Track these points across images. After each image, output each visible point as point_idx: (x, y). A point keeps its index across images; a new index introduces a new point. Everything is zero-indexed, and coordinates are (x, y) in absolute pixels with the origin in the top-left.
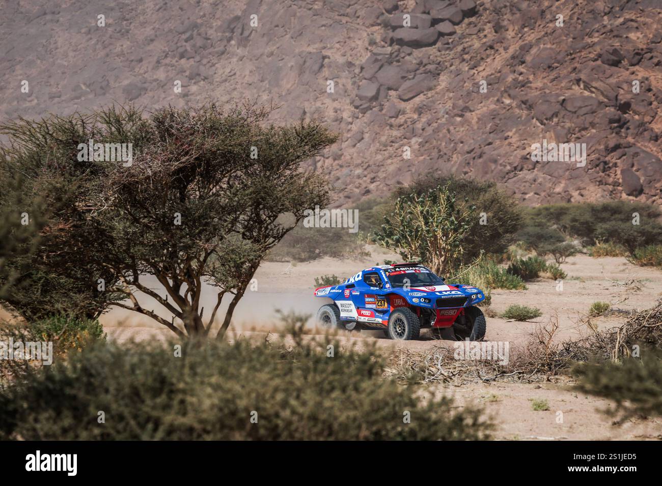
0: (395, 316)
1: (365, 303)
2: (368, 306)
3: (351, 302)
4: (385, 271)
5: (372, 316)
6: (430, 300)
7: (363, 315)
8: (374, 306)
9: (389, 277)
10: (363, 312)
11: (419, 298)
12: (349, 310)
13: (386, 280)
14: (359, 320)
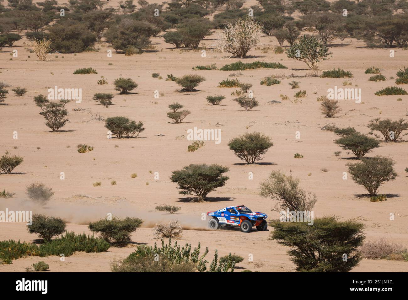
0: (243, 223)
1: (230, 218)
2: (231, 219)
3: (225, 218)
4: (236, 208)
5: (233, 222)
6: (255, 218)
7: (229, 222)
8: (234, 220)
9: (238, 210)
10: (229, 221)
11: (252, 217)
12: (223, 220)
13: (237, 211)
14: (228, 224)
